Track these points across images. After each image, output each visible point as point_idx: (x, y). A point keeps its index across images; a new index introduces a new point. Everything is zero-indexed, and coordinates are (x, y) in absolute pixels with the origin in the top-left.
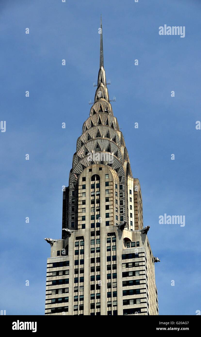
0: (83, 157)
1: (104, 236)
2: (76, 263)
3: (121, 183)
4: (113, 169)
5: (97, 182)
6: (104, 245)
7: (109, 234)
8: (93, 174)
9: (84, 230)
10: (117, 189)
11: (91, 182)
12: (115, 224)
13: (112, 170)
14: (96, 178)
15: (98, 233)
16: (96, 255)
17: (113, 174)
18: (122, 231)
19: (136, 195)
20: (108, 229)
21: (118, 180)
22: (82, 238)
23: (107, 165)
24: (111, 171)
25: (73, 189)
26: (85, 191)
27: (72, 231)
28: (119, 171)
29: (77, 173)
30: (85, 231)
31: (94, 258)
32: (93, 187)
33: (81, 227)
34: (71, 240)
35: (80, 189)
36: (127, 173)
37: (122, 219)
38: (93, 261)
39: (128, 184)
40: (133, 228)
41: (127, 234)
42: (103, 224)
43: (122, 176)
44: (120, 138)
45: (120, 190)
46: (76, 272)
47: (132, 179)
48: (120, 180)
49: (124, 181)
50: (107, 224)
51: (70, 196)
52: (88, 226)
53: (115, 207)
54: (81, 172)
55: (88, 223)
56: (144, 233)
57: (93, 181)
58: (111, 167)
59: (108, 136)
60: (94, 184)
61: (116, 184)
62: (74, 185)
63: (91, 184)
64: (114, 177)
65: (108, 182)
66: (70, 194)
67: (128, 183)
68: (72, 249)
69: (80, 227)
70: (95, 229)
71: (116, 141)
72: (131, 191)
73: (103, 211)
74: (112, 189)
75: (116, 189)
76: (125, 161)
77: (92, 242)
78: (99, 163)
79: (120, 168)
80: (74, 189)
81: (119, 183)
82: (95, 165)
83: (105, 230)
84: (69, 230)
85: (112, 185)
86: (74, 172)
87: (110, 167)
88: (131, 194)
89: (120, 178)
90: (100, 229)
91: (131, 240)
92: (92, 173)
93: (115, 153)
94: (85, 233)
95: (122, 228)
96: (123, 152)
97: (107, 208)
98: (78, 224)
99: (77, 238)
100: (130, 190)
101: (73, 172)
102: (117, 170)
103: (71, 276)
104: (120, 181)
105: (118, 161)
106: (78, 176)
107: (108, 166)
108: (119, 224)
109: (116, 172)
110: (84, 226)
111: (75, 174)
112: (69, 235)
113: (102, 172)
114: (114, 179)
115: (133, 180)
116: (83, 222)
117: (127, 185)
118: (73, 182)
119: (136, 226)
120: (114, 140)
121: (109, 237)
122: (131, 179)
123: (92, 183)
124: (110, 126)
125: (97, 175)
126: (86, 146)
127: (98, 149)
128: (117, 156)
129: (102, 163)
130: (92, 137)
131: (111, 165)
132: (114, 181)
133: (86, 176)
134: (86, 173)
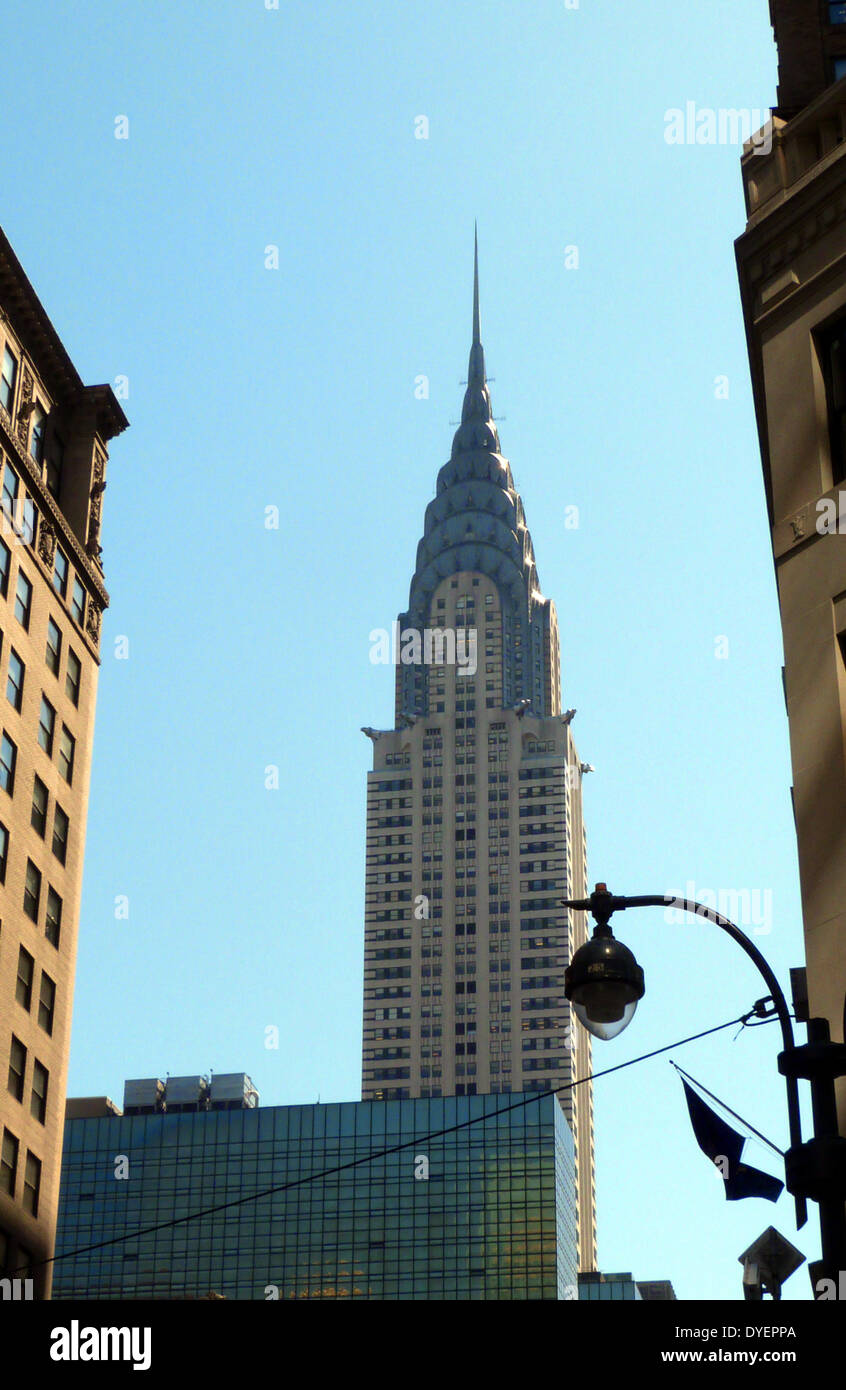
0: (439, 552)
1: (482, 730)
2: (426, 784)
3: (518, 615)
5: (467, 611)
6: (483, 749)
7: (493, 726)
8: (460, 594)
9: (441, 714)
11: (457, 611)
12: (505, 705)
15: (471, 723)
16: (467, 769)
18: (520, 718)
19: (549, 637)
20: (492, 715)
22: (437, 731)
23: (490, 573)
27: (418, 716)
28: (515, 586)
29: (427, 588)
30: (444, 716)
31: (462, 776)
32: (460, 621)
33: (435, 708)
34: (417, 735)
35: (433, 626)
38: (459, 781)
41: (529, 723)
42: (481, 704)
46: (426, 803)
48: (517, 608)
50: (490, 703)
52: (450, 707)
53: (505, 664)
54: (435, 586)
55: (450, 698)
56: (564, 723)
58: (497, 578)
59: (491, 505)
60: (462, 615)
63: (457, 615)
65: (492, 612)
68: (416, 755)
69: (433, 709)
70: (463, 714)
72: (537, 629)
73: (481, 677)
77: (459, 742)
81: (514, 614)
82: (465, 574)
83: (485, 716)
85: (500, 619)
86: (420, 585)
87: (495, 577)
89: (517, 602)
90: (474, 714)
91: (538, 737)
92: (458, 591)
93: (506, 547)
94: (444, 721)
95: (519, 712)
97: (490, 668)
98: (430, 702)
99: (428, 732)
101: (417, 586)
102: (509, 584)
103: (416, 812)
104: (516, 610)
105: (512, 566)
106: (427, 596)
107: (491, 575)
109: (507, 590)
110: (441, 708)
111: (421, 590)
113: (480, 590)
116: (440, 698)
118: (417, 608)
120: (504, 515)
121: (492, 732)
124: (494, 483)
125: (468, 595)
126: (444, 527)
127: (470, 533)
128: (509, 553)
129: (478, 567)
130: (456, 507)
131: (496, 573)
132: (504, 609)
133: (445, 596)
134: (445, 590)
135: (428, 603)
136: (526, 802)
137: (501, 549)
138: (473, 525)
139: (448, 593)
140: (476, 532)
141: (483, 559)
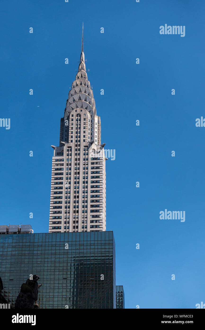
0: (72, 103)
1: (82, 147)
2: (68, 160)
6: (82, 152)
7: (85, 146)
8: (77, 113)
10: (89, 122)
12: (88, 141)
14: (79, 116)
15: (79, 145)
16: (78, 157)
18: (92, 145)
19: (99, 125)
20: (85, 144)
22: (71, 147)
24: (87, 112)
25: (66, 120)
26: (73, 122)
27: (66, 143)
28: (91, 112)
29: (69, 111)
30: (73, 144)
31: (77, 158)
34: (65, 148)
35: (70, 121)
36: (95, 113)
37: (91, 139)
38: (76, 160)
40: (96, 143)
41: (94, 146)
42: (82, 141)
46: (67, 165)
48: (91, 118)
49: (93, 118)
50: (84, 141)
52: (74, 141)
53: (88, 131)
54: (71, 111)
55: (74, 139)
56: (102, 147)
57: (77, 117)
58: (87, 110)
59: (85, 92)
60: (78, 119)
62: (67, 118)
65: (85, 118)
66: (65, 123)
68: (65, 153)
69: (70, 141)
70: (77, 143)
72: (96, 123)
73: (82, 134)
74: (87, 122)
77: (76, 150)
78: (80, 107)
79: (91, 110)
82: (78, 109)
83: (83, 144)
84: (64, 143)
86: (67, 111)
88: (96, 125)
89: (91, 116)
90: (80, 143)
91: (96, 150)
94: (72, 145)
95: (91, 143)
96: (93, 102)
97: (84, 132)
98: (69, 140)
99: (68, 147)
102: (90, 112)
103: (65, 167)
105: (90, 107)
106: (69, 113)
108: (90, 141)
109: (89, 113)
110: (72, 141)
112: (64, 145)
113: (82, 113)
114: (88, 117)
115: (98, 117)
116: (72, 139)
117: (94, 120)
118: (66, 116)
119: (98, 142)
120: (89, 94)
121: (85, 148)
122: (96, 117)
124: (86, 86)
125: (79, 114)
126: (73, 97)
127: (80, 99)
128: (90, 104)
129: (82, 107)
130: (77, 92)
131: (86, 108)
132: (88, 118)
133: (74, 114)
134: (74, 112)
135: (69, 115)
136: (93, 166)
137: (88, 103)
138: (81, 97)
139: (74, 113)
140: (81, 98)
141: (83, 105)
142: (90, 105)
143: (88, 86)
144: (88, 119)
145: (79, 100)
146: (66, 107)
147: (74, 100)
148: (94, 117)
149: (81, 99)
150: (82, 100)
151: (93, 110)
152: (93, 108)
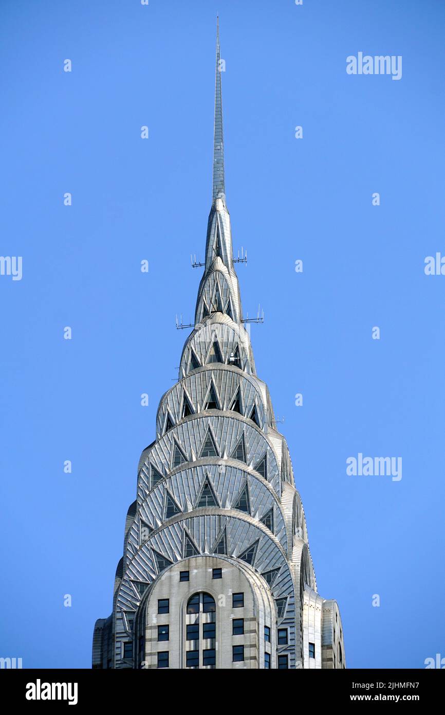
0: (160, 524)
3: (282, 623)
4: (256, 571)
5: (204, 618)
8: (193, 591)
10: (269, 641)
11: (187, 616)
13: (255, 577)
14: (201, 605)
17: (257, 591)
19: (331, 660)
21: (274, 613)
23: (239, 557)
24: (251, 580)
25: (125, 635)
26: (166, 646)
28: (278, 579)
29: (141, 580)
32: (192, 632)
35: (151, 640)
36: (302, 585)
39: (304, 624)
43: (286, 598)
44: (280, 464)
45: (280, 646)
47: (318, 605)
48: (280, 613)
49: (291, 615)
51: (118, 657)
54: (154, 577)
57: (193, 616)
58: (250, 566)
59: (240, 453)
60: (197, 624)
61: (266, 627)
62: (130, 621)
63: (187, 623)
64: (260, 601)
65: (243, 619)
66: (117, 651)
67: (305, 618)
71: (266, 472)
72: (312, 645)
74: (254, 646)
75: (267, 642)
76: (296, 542)
78: (210, 551)
79: (279, 568)
80: (128, 636)
81: (277, 622)
82: (200, 560)
85: (254, 631)
86: (130, 575)
87: (247, 564)
88: (314, 657)
89: (280, 603)
92: (189, 586)
93: (264, 517)
96: (288, 513)
100: (310, 643)
101: (125, 577)
102: (269, 576)
104: (279, 616)
105: (273, 546)
106: (141, 592)
107: (241, 561)
109: (266, 585)
111: (132, 581)
113: (223, 585)
114: (261, 607)
115: (320, 607)
117: (302, 630)
118: (126, 612)
120: (261, 468)
122: (313, 604)
123: (190, 619)
124: (246, 418)
125: (205, 594)
126: (167, 486)
127: (208, 496)
128: (269, 526)
129: (221, 548)
130: (187, 455)
131: (248, 557)
132: (261, 614)
133: (170, 594)
134: (171, 586)
135: (144, 602)
137: (256, 521)
138: (213, 484)
139: (175, 590)
140: (217, 494)
141: (229, 536)
142: (268, 532)
143: (254, 417)
144: (261, 621)
145: (202, 504)
146: (126, 550)
147: (172, 510)
148: (298, 610)
149: (213, 502)
150: (224, 506)
151: (291, 564)
152: (288, 556)
